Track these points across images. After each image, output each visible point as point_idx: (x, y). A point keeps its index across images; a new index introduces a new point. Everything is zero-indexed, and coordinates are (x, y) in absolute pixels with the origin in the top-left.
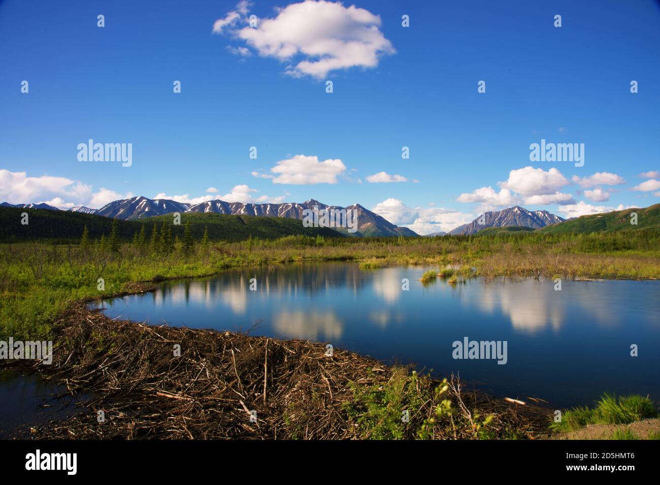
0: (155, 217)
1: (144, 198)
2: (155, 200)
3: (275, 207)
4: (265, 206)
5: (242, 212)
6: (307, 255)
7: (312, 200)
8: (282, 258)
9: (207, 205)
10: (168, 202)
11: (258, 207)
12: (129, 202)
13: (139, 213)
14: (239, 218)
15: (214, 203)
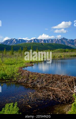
0: (18, 44)
1: (15, 39)
2: (18, 39)
3: (52, 40)
4: (49, 40)
5: (43, 42)
6: (65, 55)
7: (63, 38)
8: (59, 56)
9: (32, 40)
10: (22, 40)
11: (47, 40)
12: (11, 40)
13: (14, 43)
14: (42, 44)
15: (34, 40)
